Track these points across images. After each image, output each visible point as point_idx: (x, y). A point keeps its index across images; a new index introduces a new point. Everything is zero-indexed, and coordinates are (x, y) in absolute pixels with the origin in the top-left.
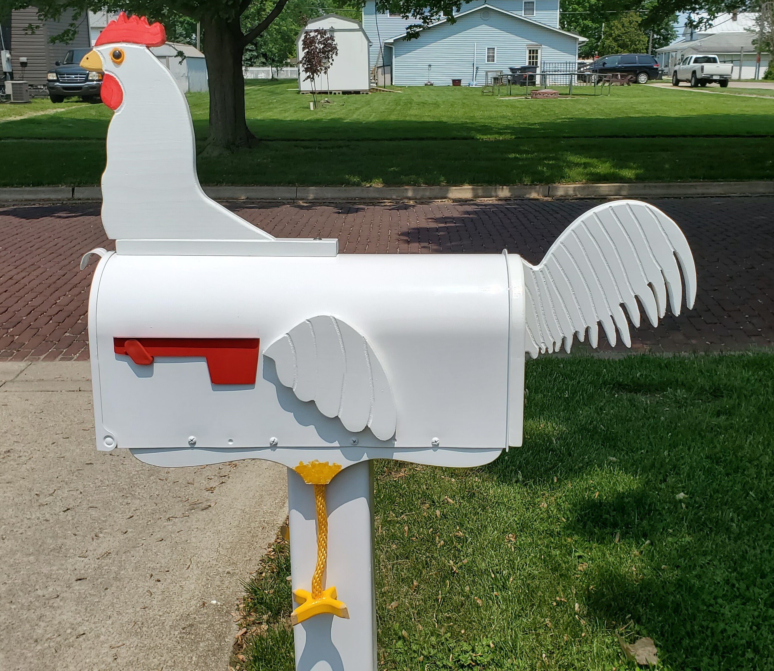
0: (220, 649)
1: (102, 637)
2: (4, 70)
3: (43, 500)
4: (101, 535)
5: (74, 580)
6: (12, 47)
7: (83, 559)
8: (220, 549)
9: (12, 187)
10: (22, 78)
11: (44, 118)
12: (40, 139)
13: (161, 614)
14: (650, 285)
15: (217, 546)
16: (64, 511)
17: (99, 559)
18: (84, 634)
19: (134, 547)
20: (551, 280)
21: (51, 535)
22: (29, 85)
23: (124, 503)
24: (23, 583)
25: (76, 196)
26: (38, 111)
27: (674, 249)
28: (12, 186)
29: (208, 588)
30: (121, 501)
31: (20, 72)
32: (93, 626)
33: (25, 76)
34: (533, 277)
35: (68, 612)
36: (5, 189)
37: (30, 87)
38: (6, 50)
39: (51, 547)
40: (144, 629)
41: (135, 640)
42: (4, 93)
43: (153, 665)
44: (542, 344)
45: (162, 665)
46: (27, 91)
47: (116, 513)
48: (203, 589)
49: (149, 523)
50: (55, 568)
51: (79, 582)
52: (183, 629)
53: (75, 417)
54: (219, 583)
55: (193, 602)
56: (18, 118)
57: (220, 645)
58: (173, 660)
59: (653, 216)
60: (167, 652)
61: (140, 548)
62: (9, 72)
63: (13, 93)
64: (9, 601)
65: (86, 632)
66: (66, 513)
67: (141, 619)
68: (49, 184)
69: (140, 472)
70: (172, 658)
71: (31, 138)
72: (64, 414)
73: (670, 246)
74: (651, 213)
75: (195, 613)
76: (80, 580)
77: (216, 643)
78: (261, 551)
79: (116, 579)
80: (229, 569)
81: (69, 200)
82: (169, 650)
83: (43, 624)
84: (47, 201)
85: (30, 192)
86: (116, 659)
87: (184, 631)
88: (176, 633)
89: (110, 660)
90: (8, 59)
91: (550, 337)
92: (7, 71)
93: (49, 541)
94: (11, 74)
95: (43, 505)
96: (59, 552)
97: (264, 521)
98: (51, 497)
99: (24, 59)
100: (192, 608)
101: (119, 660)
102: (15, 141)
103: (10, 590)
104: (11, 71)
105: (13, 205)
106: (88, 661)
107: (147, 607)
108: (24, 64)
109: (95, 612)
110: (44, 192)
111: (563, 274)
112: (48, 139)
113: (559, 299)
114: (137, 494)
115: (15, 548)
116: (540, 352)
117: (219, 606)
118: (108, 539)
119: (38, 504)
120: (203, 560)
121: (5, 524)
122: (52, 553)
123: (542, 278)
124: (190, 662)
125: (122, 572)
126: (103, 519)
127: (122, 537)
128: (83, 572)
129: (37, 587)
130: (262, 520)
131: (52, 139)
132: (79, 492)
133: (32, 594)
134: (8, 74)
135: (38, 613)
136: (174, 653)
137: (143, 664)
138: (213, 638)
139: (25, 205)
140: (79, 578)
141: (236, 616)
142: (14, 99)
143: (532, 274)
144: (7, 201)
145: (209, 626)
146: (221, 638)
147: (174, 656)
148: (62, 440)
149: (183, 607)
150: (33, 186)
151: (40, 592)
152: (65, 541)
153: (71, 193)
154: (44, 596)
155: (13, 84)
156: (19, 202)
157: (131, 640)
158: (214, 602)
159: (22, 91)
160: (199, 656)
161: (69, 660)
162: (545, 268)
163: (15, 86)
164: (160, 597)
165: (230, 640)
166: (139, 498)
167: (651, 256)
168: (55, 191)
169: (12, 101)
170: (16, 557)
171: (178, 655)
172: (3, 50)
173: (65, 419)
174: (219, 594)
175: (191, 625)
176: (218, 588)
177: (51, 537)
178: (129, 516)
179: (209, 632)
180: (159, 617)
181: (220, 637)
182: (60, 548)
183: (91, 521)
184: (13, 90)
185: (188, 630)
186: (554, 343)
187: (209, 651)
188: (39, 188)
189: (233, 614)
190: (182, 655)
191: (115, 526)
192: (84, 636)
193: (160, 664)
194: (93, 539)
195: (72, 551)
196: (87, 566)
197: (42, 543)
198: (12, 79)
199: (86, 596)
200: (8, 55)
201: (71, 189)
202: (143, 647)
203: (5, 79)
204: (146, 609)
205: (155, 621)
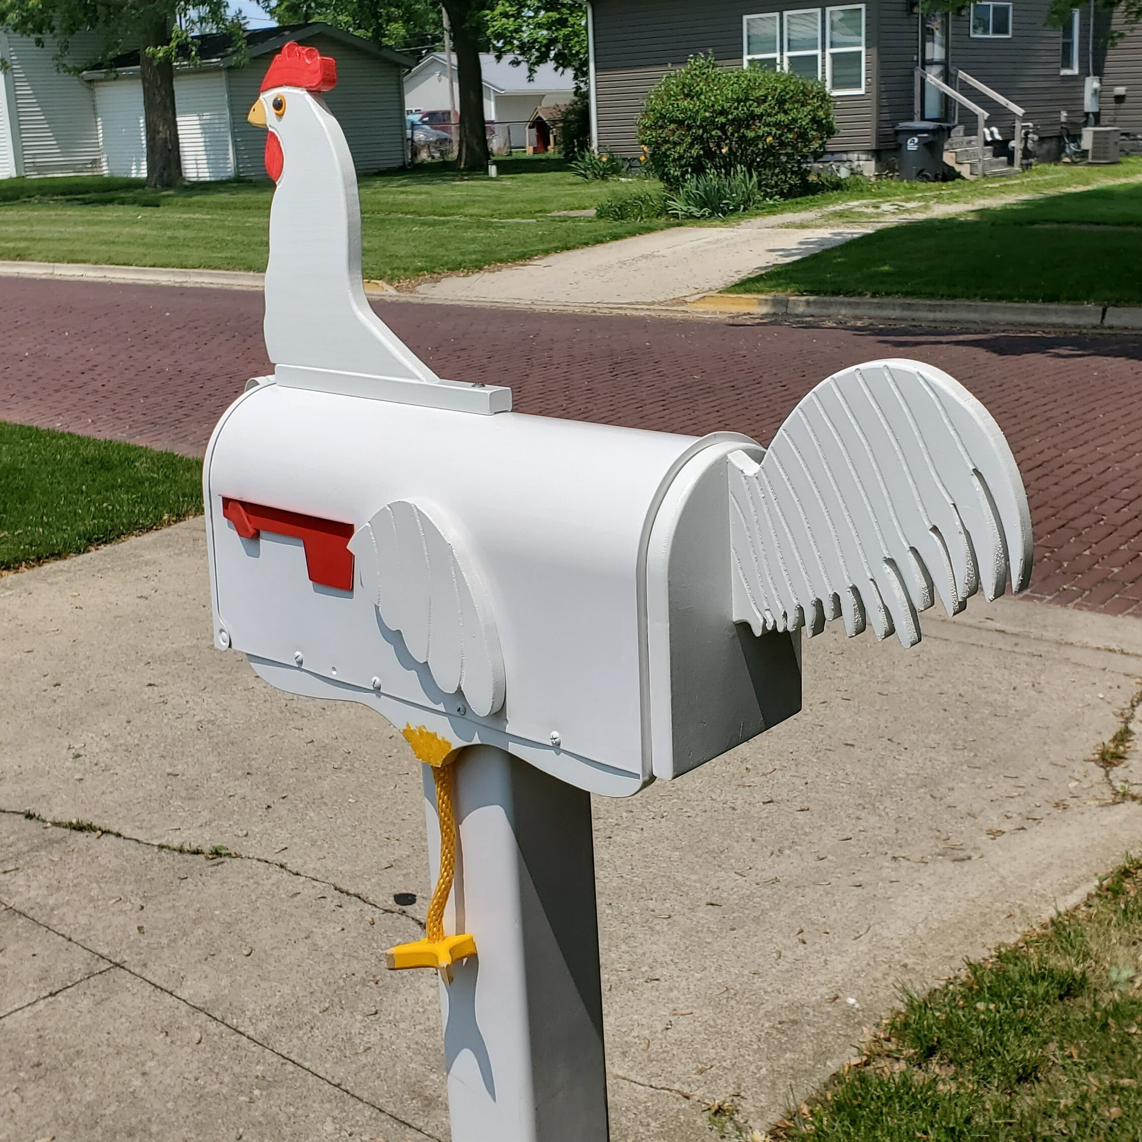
0: (809, 1073)
1: (675, 992)
2: (1087, 110)
3: (750, 779)
4: (787, 852)
5: (705, 902)
6: (1106, 70)
7: (738, 877)
8: (921, 926)
9: (1010, 301)
10: (1113, 122)
11: (1122, 189)
12: (1098, 224)
13: (769, 989)
14: (935, 529)
15: (920, 920)
16: (764, 803)
17: (758, 884)
18: (657, 980)
19: (814, 883)
20: (773, 498)
21: (723, 830)
22: (1123, 134)
23: (852, 816)
24: (642, 885)
25: (1109, 321)
26: (1118, 177)
27: (974, 465)
28: (1010, 299)
29: (859, 976)
30: (851, 811)
31: (1112, 112)
32: (675, 974)
33: (1120, 118)
34: (746, 487)
35: (664, 943)
36: (998, 304)
37: (1123, 137)
38: (1095, 75)
39: (711, 847)
40: (733, 1003)
41: (708, 1014)
42: (1079, 147)
43: (705, 1056)
44: (767, 613)
45: (714, 1063)
46: (1116, 143)
47: (832, 826)
48: (850, 976)
49: (864, 856)
50: (694, 877)
51: (710, 907)
52: (780, 1023)
53: (882, 671)
54: (879, 975)
55: (824, 990)
56: (1080, 189)
57: (814, 1067)
58: (734, 1061)
59: (932, 395)
60: (735, 1047)
61: (822, 888)
62: (1093, 113)
63: (1094, 148)
64: (609, 902)
65: (662, 979)
66: (764, 806)
67: (738, 986)
68: (1069, 299)
69: (911, 777)
70: (736, 1058)
71: (1083, 223)
72: (870, 663)
73: (966, 458)
74: (927, 388)
75: (813, 1007)
76: (712, 904)
77: (810, 1062)
78: (981, 950)
79: (756, 920)
80: (910, 961)
81: (1094, 327)
82: (740, 1045)
83: (624, 947)
84: (1060, 327)
85: (1035, 311)
86: (667, 1029)
87: (779, 1026)
88: (767, 1025)
89: (660, 1027)
90: (1095, 91)
91: (778, 602)
92: (1090, 110)
93: (716, 838)
94: (1097, 115)
95: (744, 786)
96: (714, 858)
97: (1020, 905)
98: (763, 778)
99: (1120, 90)
100: (814, 998)
101: (669, 1033)
102: (1055, 226)
103: (620, 889)
104: (1097, 110)
105: (1003, 331)
106: (635, 1017)
107: (758, 974)
108: (1120, 99)
109: (693, 955)
110: (1056, 312)
111: (790, 488)
112: (1108, 224)
113: (786, 534)
114: (881, 808)
115: (667, 834)
116: (764, 627)
117: (854, 1010)
118: (792, 860)
119: (740, 782)
120: (886, 933)
121: (678, 798)
122: (706, 855)
123: (759, 490)
124: (755, 1073)
125: (771, 914)
126: (807, 830)
127: (813, 863)
128: (724, 895)
129: (654, 896)
130: (1018, 902)
131: (1118, 224)
132: (804, 781)
133: (641, 903)
134: (1091, 116)
135: (630, 931)
136: (743, 1051)
137: (695, 1051)
138: (811, 1053)
139: (1021, 332)
140: (713, 902)
141: (867, 1033)
142: (1093, 158)
143: (744, 482)
144: (997, 324)
145: (818, 1034)
146: (822, 1057)
147: (741, 1056)
148: (839, 700)
149: (806, 993)
150: (1043, 302)
151: (651, 904)
152: (735, 844)
153: (1100, 316)
154: (653, 911)
155: (1095, 132)
156: (1015, 326)
157: (705, 1011)
158: (851, 1001)
159: (1107, 143)
160: (774, 1071)
161: (616, 1006)
162: (763, 473)
163: (1098, 136)
164: (787, 966)
165: (833, 1066)
166: (880, 815)
167: (933, 474)
168: (1074, 312)
169: (1090, 160)
170: (659, 847)
171: (747, 1057)
172: (1088, 75)
173: (867, 671)
174: (867, 991)
175: (794, 1022)
176: (872, 982)
177: (720, 834)
178: (845, 837)
179: (811, 1041)
180: (762, 993)
181: (822, 1055)
182: (722, 852)
183: (789, 828)
184: (1094, 143)
185: (785, 1027)
186: (785, 615)
187: (792, 1068)
188: (1053, 306)
189: (864, 1028)
190: (751, 1059)
191: (816, 845)
192: (657, 982)
193: (714, 1059)
194: (772, 854)
195: (733, 861)
196: (736, 889)
197: (705, 838)
198: (1097, 123)
199: (702, 931)
200: (1096, 85)
201: (1101, 309)
202: (711, 1027)
203: (1086, 124)
204: (756, 976)
205: (754, 997)
